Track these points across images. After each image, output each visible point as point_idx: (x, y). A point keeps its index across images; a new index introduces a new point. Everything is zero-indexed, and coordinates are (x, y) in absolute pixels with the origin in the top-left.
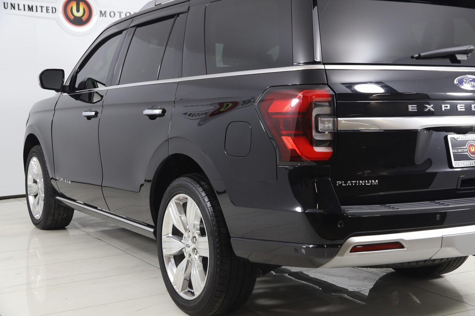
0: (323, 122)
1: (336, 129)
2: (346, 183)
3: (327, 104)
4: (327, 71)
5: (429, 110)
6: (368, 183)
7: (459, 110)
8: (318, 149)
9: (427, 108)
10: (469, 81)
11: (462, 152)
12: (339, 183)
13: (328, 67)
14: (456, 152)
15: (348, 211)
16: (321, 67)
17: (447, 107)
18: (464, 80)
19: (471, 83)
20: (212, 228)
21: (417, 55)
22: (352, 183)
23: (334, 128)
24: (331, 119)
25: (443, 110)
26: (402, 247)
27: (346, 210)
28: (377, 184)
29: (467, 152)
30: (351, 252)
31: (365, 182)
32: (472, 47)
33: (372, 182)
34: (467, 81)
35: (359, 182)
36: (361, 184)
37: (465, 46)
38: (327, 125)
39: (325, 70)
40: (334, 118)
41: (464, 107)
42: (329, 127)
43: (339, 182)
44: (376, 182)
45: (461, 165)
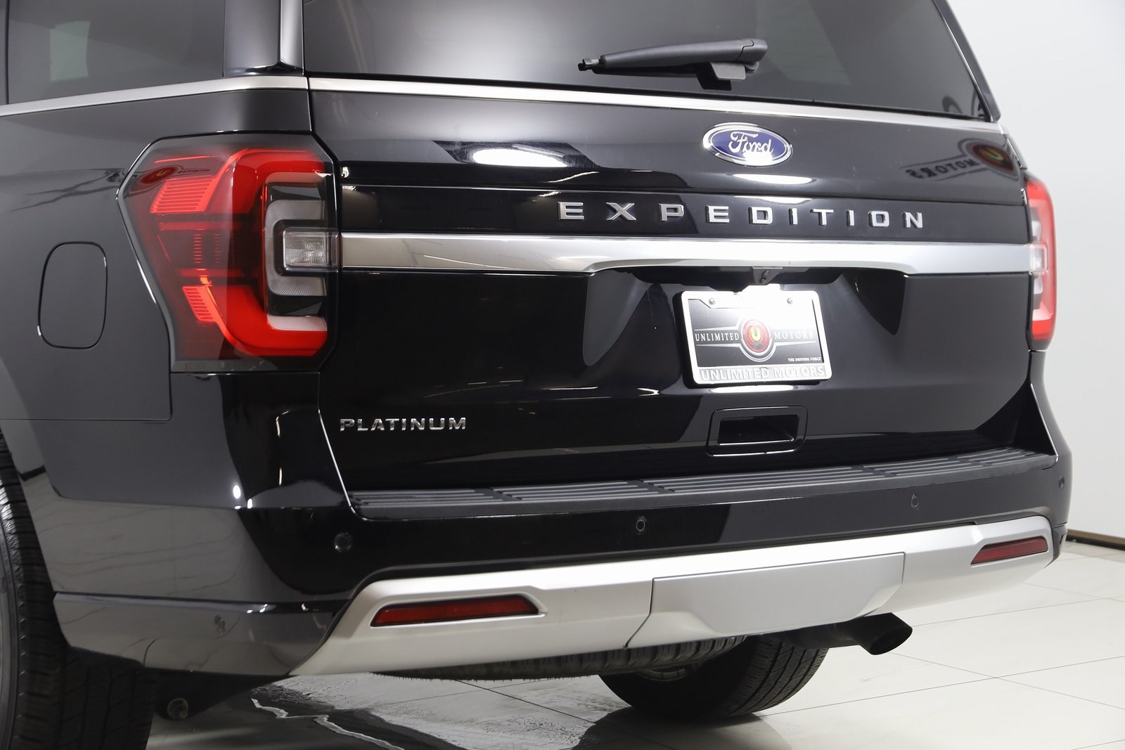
0: (298, 244)
1: (336, 264)
2: (368, 423)
3: (315, 192)
4: (314, 94)
5: (621, 216)
6: (437, 424)
7: (712, 219)
8: (279, 323)
9: (615, 211)
10: (746, 139)
11: (725, 342)
12: (348, 422)
13: (319, 84)
14: (706, 342)
15: (367, 503)
16: (299, 82)
17: (676, 210)
18: (733, 138)
19: (751, 146)
20: (8, 567)
21: (595, 61)
22: (387, 425)
23: (330, 262)
24: (323, 235)
25: (664, 218)
26: (533, 610)
27: (363, 501)
28: (464, 428)
29: (739, 341)
30: (374, 624)
31: (427, 422)
32: (760, 45)
33: (447, 422)
34: (741, 141)
35: (409, 423)
36: (416, 427)
37: (739, 41)
38: (310, 255)
39: (310, 91)
40: (330, 232)
41: (727, 214)
42: (316, 260)
43: (346, 422)
44: (458, 423)
45: (717, 377)
